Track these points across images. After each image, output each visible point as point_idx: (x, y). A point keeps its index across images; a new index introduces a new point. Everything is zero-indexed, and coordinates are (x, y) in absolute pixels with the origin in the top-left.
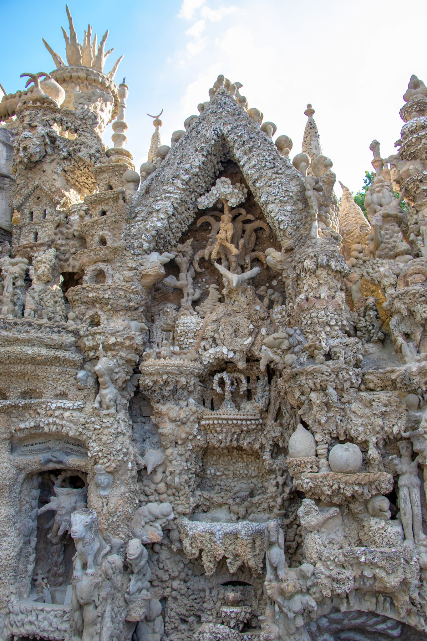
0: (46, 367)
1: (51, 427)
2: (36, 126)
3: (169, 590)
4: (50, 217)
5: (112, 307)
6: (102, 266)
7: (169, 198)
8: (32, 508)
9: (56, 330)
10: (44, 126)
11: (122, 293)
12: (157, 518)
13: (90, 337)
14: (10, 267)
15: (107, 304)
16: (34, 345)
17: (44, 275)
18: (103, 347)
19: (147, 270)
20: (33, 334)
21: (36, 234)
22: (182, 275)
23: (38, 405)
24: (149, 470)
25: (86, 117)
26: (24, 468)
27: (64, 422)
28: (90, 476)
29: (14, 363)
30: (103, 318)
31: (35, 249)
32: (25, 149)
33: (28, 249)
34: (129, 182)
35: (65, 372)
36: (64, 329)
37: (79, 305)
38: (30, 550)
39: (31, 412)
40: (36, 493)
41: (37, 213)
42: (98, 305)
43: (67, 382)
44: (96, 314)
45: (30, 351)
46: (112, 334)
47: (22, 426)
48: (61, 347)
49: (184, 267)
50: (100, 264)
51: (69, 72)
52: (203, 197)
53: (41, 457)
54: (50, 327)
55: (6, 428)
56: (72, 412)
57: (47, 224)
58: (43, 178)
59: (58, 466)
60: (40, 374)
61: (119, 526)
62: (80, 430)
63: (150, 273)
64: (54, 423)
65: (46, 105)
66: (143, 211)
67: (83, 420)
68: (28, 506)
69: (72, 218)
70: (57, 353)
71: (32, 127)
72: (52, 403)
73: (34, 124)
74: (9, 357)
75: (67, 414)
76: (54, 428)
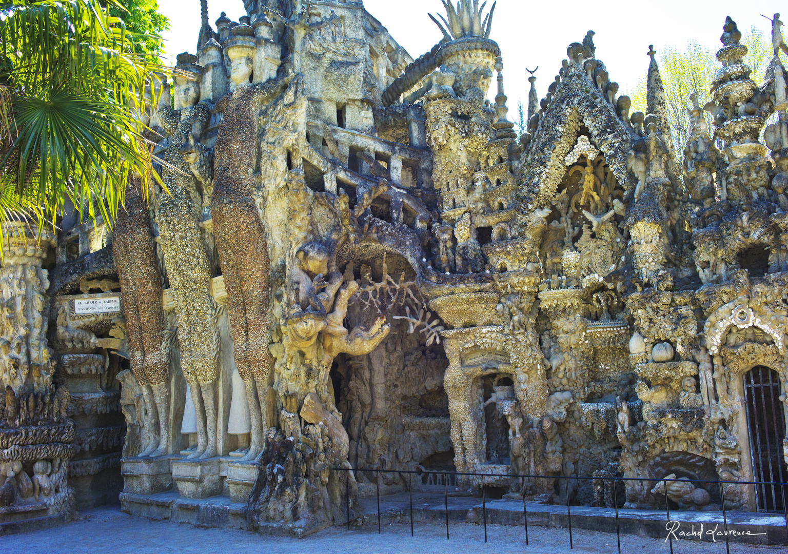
0: (476, 305)
1: (485, 345)
3: (578, 455)
4: (461, 186)
5: (514, 256)
8: (480, 403)
9: (478, 278)
10: (445, 116)
12: (562, 403)
14: (441, 234)
16: (466, 291)
18: (510, 286)
19: (534, 225)
21: (454, 200)
22: (563, 219)
23: (474, 331)
24: (554, 369)
26: (471, 376)
27: (493, 341)
28: (514, 376)
30: (509, 265)
38: (483, 431)
39: (471, 336)
40: (481, 391)
41: (452, 183)
42: (503, 255)
43: (491, 313)
44: (503, 263)
45: (464, 296)
47: (466, 346)
48: (483, 290)
49: (563, 213)
50: (501, 224)
52: (569, 155)
53: (481, 366)
56: (496, 333)
57: (460, 191)
58: (452, 155)
59: (493, 371)
61: (536, 408)
62: (503, 345)
63: (536, 227)
64: (487, 342)
67: (504, 338)
68: (477, 401)
69: (477, 184)
70: (481, 295)
71: (437, 120)
72: (483, 329)
73: (438, 117)
75: (493, 336)
76: (487, 346)
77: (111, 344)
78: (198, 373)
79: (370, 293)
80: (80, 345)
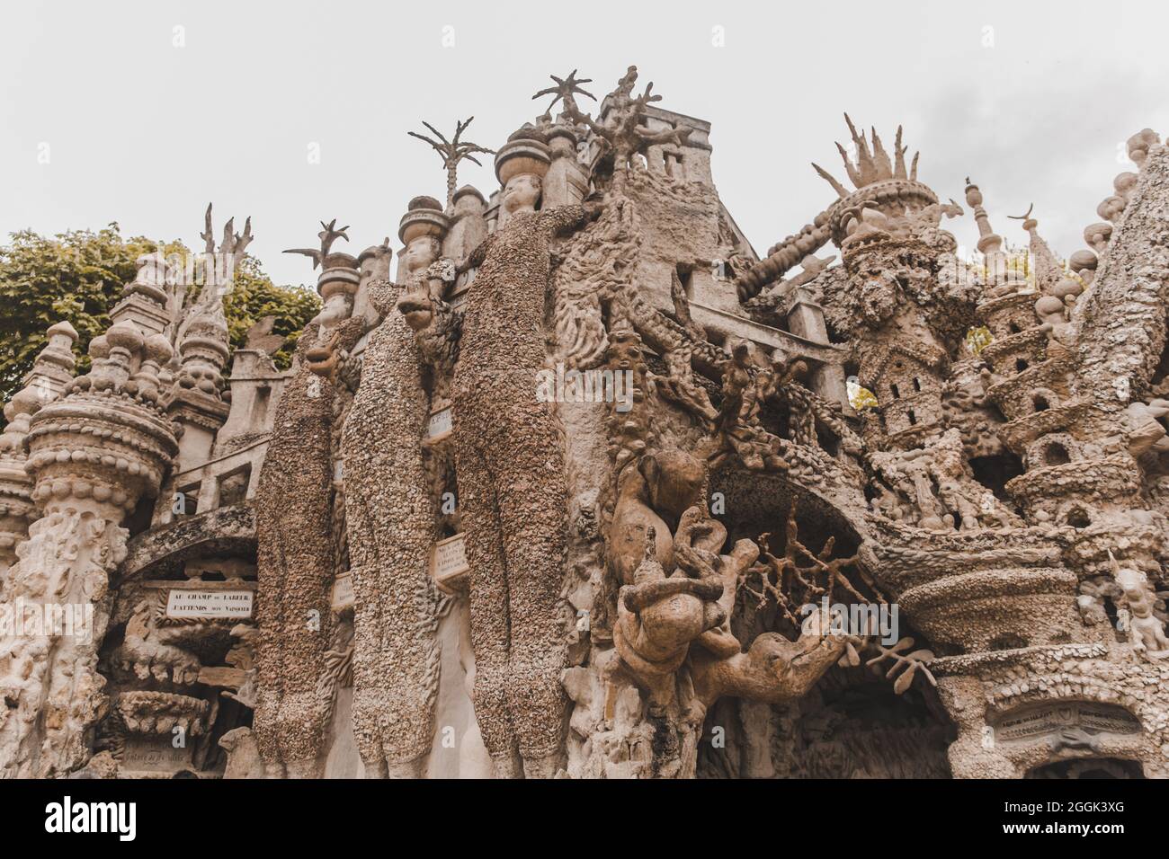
0: (1030, 596)
1: (1061, 688)
2: (880, 271)
4: (927, 387)
5: (1102, 494)
6: (1054, 438)
7: (1136, 321)
9: (1031, 539)
10: (889, 268)
11: (1113, 470)
13: (1086, 543)
14: (907, 463)
15: (1092, 492)
16: (1006, 566)
17: (955, 467)
18: (1114, 555)
19: (1137, 431)
20: (1000, 552)
21: (912, 414)
23: (1032, 655)
25: (941, 243)
26: (1022, 762)
27: (1084, 679)
29: (979, 597)
30: (1092, 511)
31: (924, 433)
32: (874, 304)
33: (913, 436)
34: (1050, 313)
35: (1059, 601)
36: (1041, 536)
37: (1041, 499)
39: (1019, 668)
41: (903, 384)
42: (1074, 495)
43: (1065, 616)
44: (1078, 508)
45: (1006, 575)
46: (1121, 534)
47: (1007, 692)
48: (1046, 563)
50: (1050, 435)
51: (873, 193)
53: (1048, 740)
54: (1022, 537)
55: (978, 698)
56: (1093, 661)
57: (926, 396)
58: (901, 337)
60: (1022, 608)
62: (1119, 688)
63: (1145, 434)
64: (1065, 683)
65: (882, 241)
66: (1093, 348)
67: (1121, 672)
70: (1045, 573)
71: (876, 274)
72: (1054, 650)
73: (877, 269)
74: (972, 588)
75: (1085, 666)
76: (1067, 691)
77: (226, 678)
78: (386, 737)
79: (765, 576)
80: (165, 675)
